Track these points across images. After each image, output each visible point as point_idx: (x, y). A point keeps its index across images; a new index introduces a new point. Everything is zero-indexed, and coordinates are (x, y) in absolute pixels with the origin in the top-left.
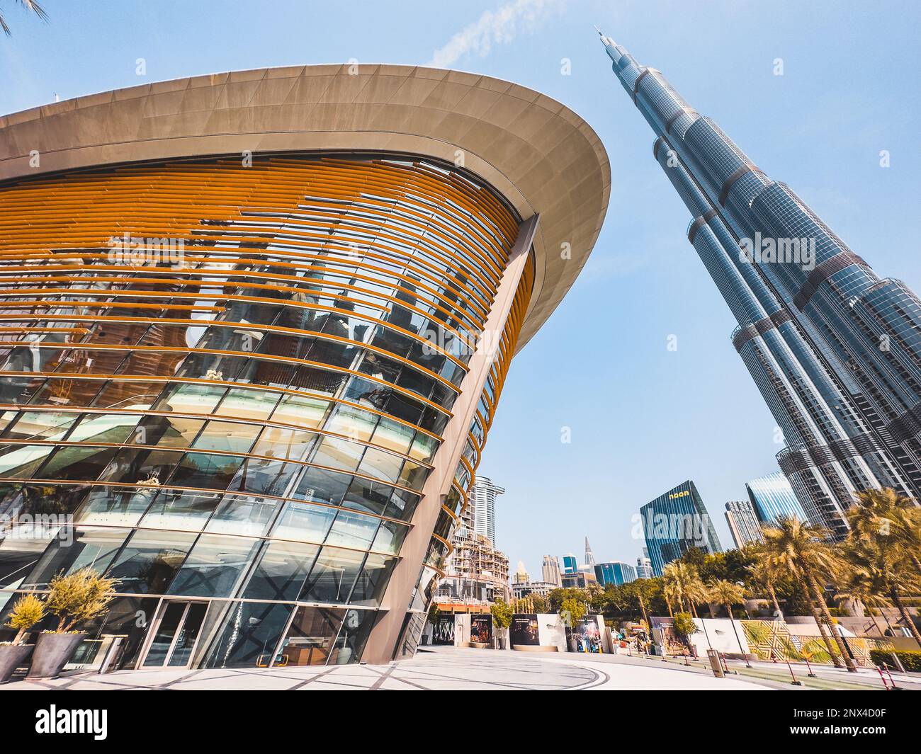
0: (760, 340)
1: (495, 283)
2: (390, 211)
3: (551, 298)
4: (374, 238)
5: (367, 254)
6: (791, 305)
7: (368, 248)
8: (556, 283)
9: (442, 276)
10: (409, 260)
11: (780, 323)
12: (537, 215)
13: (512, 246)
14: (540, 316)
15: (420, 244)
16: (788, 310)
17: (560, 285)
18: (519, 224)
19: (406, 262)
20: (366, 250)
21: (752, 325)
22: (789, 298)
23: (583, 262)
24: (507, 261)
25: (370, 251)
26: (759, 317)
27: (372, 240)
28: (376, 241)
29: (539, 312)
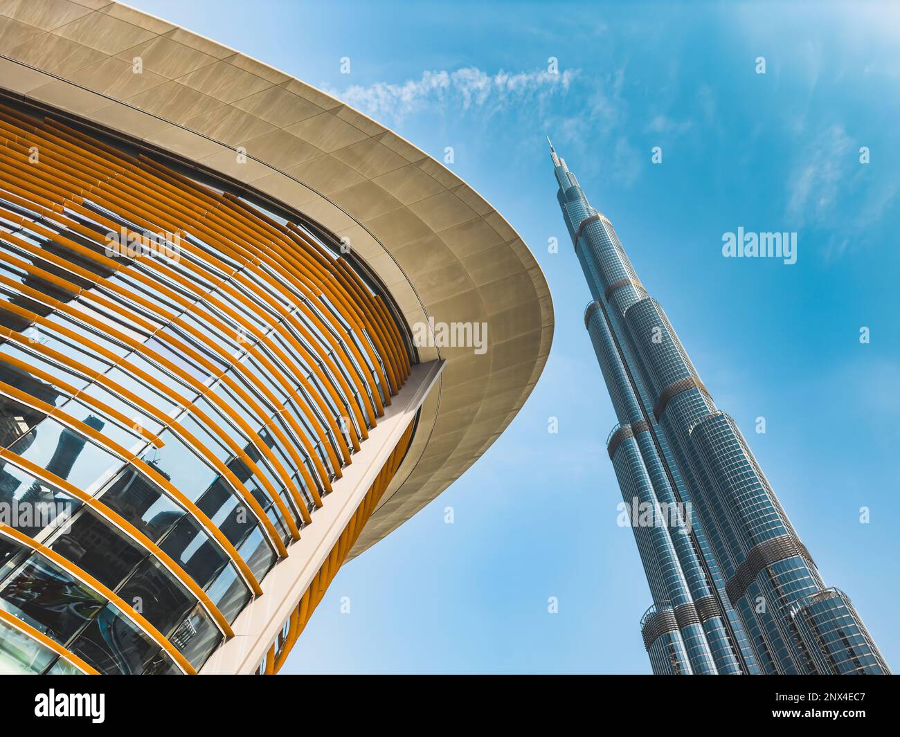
0: (677, 635)
1: (351, 446)
2: (225, 279)
3: (419, 492)
4: (182, 312)
5: (160, 333)
6: (722, 591)
7: (165, 325)
8: (437, 468)
9: (273, 410)
10: (229, 368)
11: (707, 617)
12: (440, 362)
13: (393, 394)
14: (394, 515)
15: (257, 347)
16: (717, 598)
17: (438, 474)
18: (412, 364)
19: (223, 369)
20: (159, 326)
21: (670, 610)
22: (720, 581)
23: (482, 449)
24: (380, 415)
25: (167, 330)
26: (681, 600)
27: (176, 313)
28: (184, 318)
29: (394, 508)
